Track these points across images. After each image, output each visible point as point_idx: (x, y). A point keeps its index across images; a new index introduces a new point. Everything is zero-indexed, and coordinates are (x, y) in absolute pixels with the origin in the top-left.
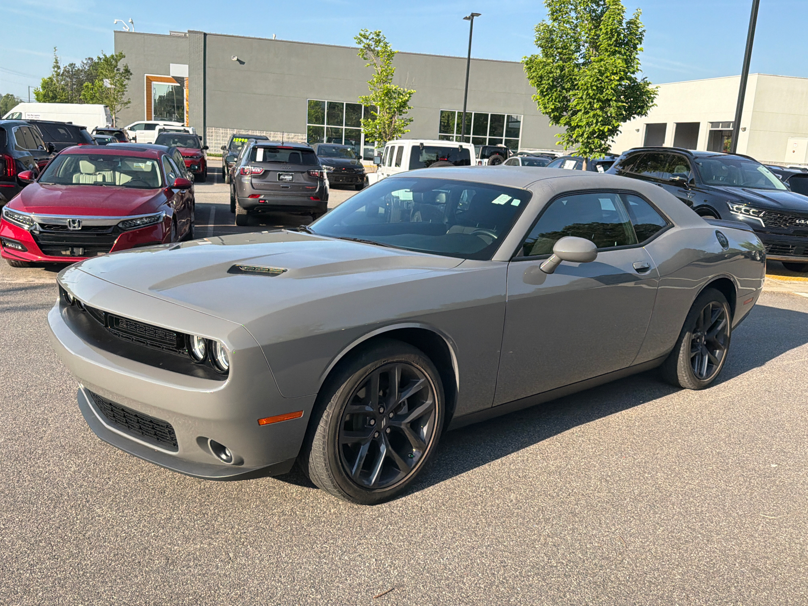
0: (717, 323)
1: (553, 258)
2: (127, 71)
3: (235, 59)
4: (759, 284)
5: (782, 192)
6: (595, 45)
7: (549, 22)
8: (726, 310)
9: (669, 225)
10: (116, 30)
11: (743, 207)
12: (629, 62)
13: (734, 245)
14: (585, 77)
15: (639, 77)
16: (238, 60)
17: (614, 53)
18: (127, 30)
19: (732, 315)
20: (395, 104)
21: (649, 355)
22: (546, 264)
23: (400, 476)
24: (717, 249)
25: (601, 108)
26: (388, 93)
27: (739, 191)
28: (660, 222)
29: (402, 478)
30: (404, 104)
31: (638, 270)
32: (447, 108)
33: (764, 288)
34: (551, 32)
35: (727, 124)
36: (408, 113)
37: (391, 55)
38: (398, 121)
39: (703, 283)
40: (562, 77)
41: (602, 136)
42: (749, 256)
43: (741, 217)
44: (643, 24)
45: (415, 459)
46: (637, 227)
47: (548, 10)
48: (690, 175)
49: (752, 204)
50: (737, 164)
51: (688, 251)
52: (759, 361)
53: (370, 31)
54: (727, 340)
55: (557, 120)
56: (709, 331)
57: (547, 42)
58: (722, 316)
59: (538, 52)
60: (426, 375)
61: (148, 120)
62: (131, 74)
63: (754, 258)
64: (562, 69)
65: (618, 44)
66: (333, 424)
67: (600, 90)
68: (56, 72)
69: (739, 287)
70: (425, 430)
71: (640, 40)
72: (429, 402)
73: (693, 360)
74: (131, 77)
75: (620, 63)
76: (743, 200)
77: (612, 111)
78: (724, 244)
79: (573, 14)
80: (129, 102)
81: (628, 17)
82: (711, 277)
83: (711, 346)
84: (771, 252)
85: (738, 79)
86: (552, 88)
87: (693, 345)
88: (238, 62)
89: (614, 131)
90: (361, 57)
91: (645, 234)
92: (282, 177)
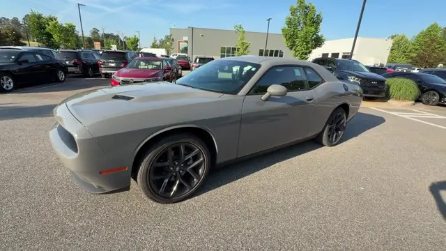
0: (341, 121)
1: (267, 94)
4: (359, 105)
5: (368, 73)
6: (305, 24)
7: (290, 16)
8: (345, 116)
9: (323, 81)
10: (170, 28)
11: (353, 77)
12: (316, 29)
13: (350, 90)
14: (301, 34)
15: (319, 34)
17: (311, 26)
19: (347, 117)
20: (245, 47)
21: (311, 134)
22: (264, 97)
23: (186, 191)
24: (343, 91)
25: (306, 45)
26: (243, 43)
27: (352, 72)
28: (319, 80)
29: (188, 191)
30: (247, 47)
31: (308, 100)
32: (262, 49)
33: (361, 106)
34: (291, 19)
35: (348, 53)
36: (249, 49)
37: (244, 32)
38: (246, 52)
39: (337, 105)
40: (293, 35)
41: (306, 54)
42: (355, 94)
43: (352, 81)
44: (322, 16)
45: (195, 183)
46: (309, 82)
47: (290, 12)
48: (335, 67)
49: (357, 76)
50: (352, 63)
51: (331, 93)
52: (356, 135)
53: (238, 24)
54: (344, 128)
55: (291, 49)
56: (337, 124)
57: (289, 23)
58: (343, 118)
59: (286, 26)
60: (198, 148)
61: (178, 53)
62: (174, 40)
63: (357, 95)
64: (294, 31)
65: (314, 22)
66: (145, 172)
67: (306, 38)
69: (351, 106)
70: (200, 171)
71: (321, 21)
72: (202, 159)
73: (329, 136)
75: (313, 29)
76: (353, 75)
77: (309, 45)
78: (346, 90)
79: (299, 13)
80: (173, 48)
81: (317, 13)
82: (340, 103)
83: (337, 130)
84: (364, 93)
85: (354, 38)
86: (290, 38)
87: (330, 129)
88: (202, 36)
89: (310, 52)
91: (313, 85)
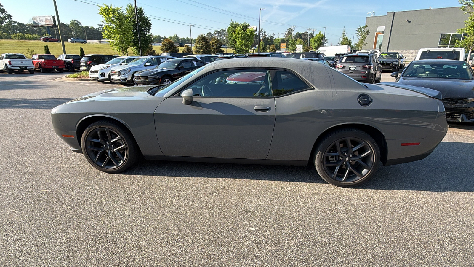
2: (368, 32)
3: (407, 21)
10: (367, 17)
16: (408, 21)
18: (372, 16)
60: (119, 135)
61: (374, 49)
62: (369, 33)
68: (343, 35)
72: (124, 145)
74: (369, 34)
80: (367, 43)
88: (408, 22)
90: (462, 10)
92: (351, 68)
